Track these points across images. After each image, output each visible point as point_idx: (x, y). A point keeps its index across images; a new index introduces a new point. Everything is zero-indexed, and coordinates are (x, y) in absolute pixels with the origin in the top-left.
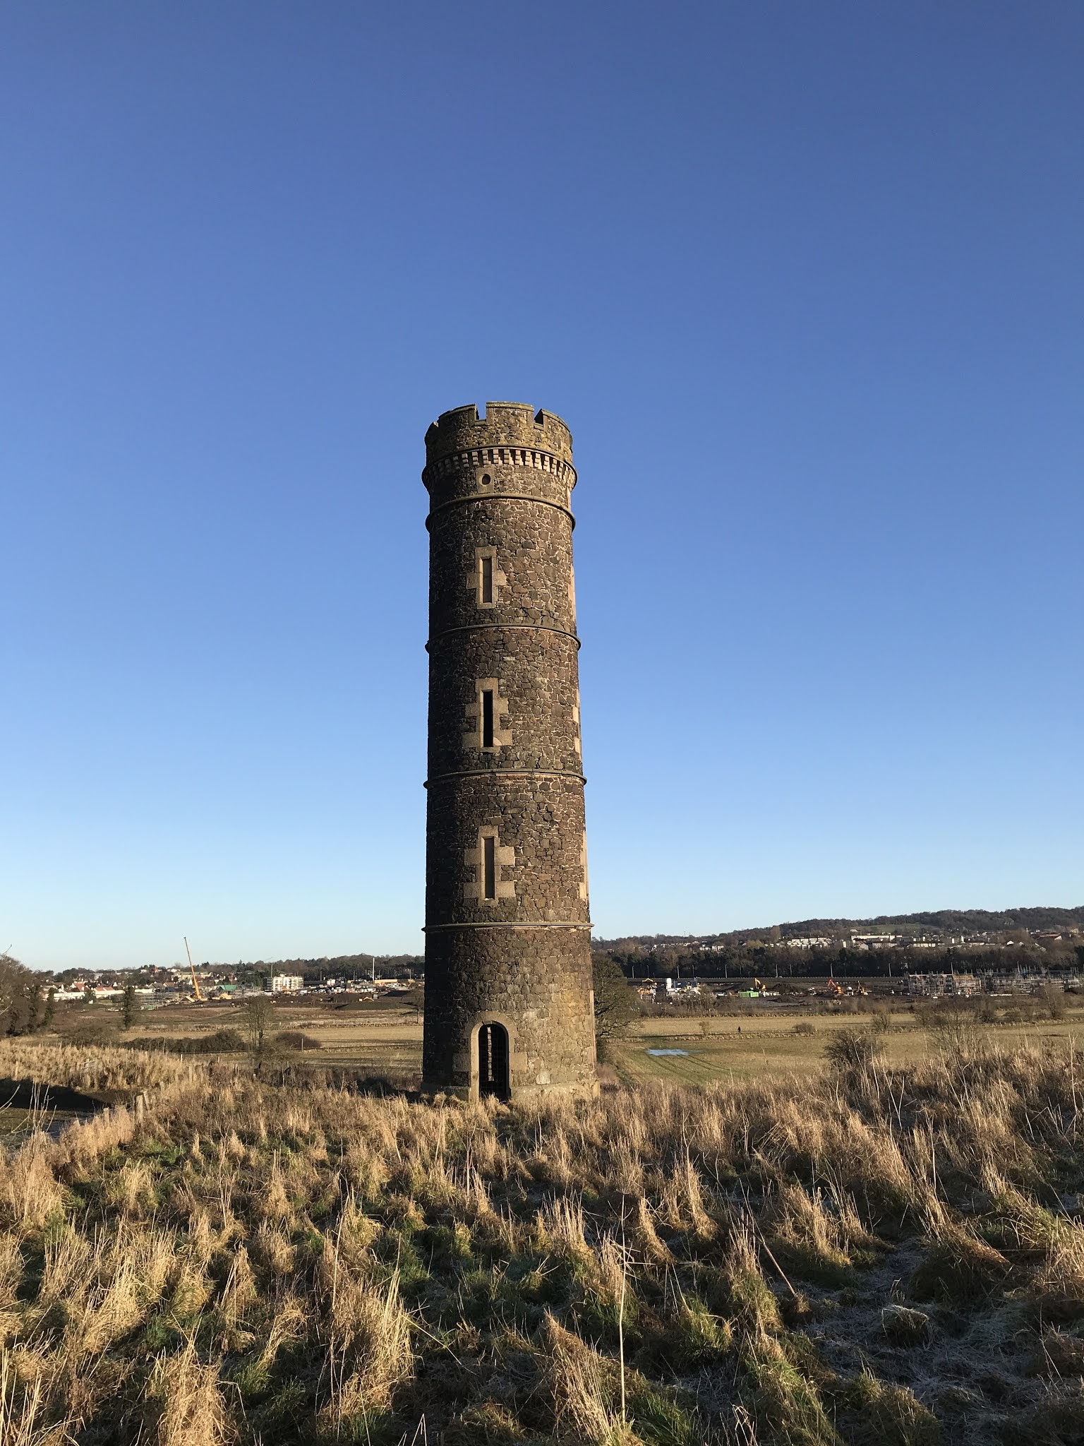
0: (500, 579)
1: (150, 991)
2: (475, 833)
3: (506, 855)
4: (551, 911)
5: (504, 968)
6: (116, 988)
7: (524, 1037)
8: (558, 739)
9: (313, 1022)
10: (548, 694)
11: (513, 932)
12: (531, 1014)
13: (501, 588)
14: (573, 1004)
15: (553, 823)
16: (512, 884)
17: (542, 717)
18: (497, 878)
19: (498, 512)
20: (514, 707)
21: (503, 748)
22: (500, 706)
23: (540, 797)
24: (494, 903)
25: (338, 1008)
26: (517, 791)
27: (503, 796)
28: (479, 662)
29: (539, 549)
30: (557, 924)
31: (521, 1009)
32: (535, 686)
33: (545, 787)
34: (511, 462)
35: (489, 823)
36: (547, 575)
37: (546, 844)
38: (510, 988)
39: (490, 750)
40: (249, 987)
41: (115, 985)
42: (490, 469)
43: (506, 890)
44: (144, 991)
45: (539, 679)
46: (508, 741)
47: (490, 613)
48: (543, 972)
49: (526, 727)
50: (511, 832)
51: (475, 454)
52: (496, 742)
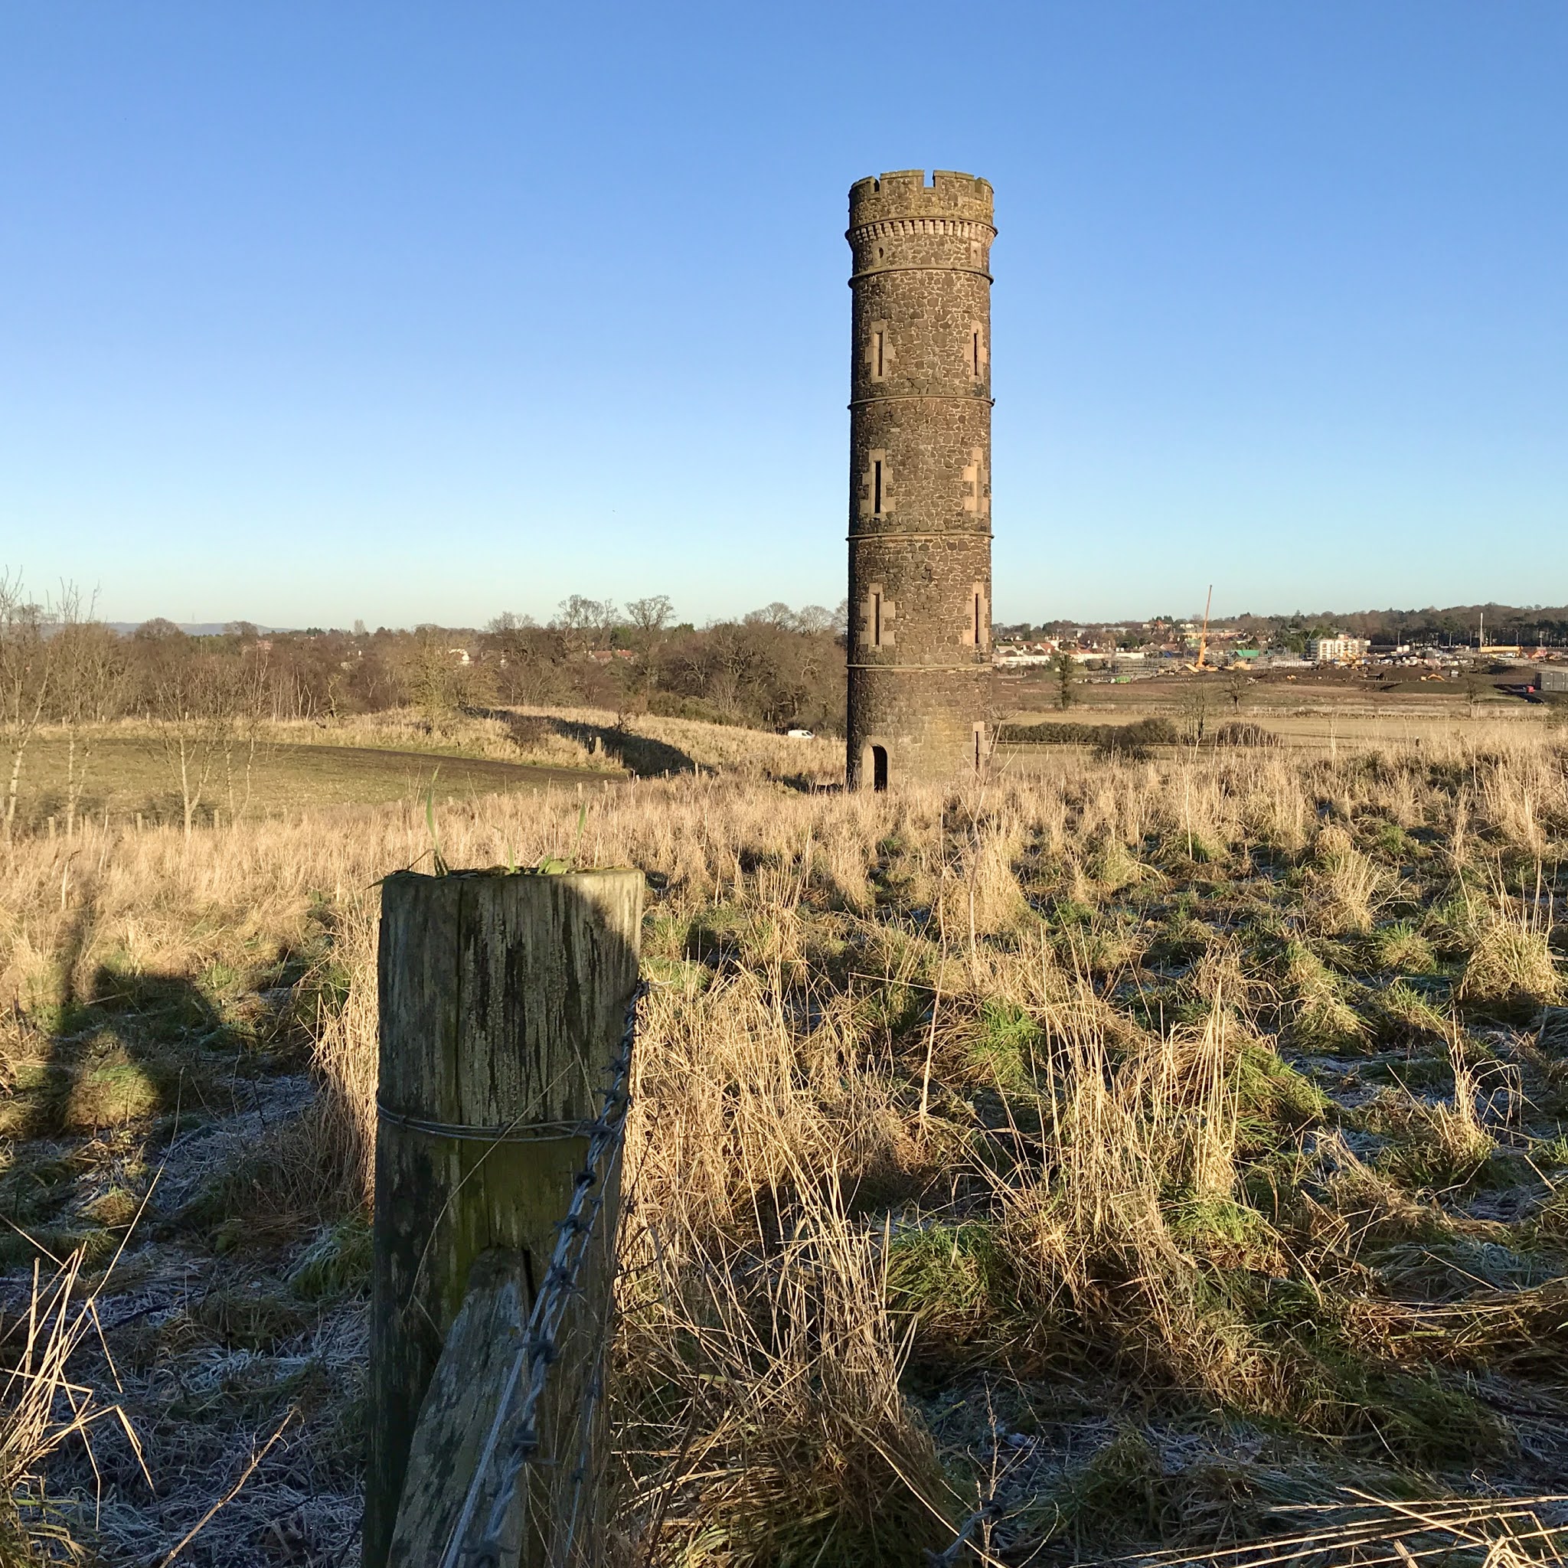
0: (890, 353)
1: (1141, 656)
2: (867, 589)
3: (889, 609)
4: (927, 656)
5: (885, 702)
6: (1094, 651)
7: (900, 760)
8: (940, 502)
9: (1315, 708)
10: (931, 461)
11: (892, 674)
12: (906, 740)
13: (890, 361)
14: (948, 732)
15: (931, 580)
16: (892, 634)
17: (925, 483)
18: (882, 628)
19: (889, 287)
20: (898, 476)
21: (889, 514)
22: (887, 475)
23: (919, 556)
24: (879, 649)
25: (1386, 688)
26: (899, 552)
27: (887, 557)
28: (871, 433)
29: (928, 318)
30: (932, 668)
31: (897, 735)
32: (918, 453)
33: (924, 548)
34: (902, 233)
35: (876, 581)
36: (936, 342)
37: (923, 598)
38: (889, 719)
39: (878, 516)
40: (1280, 653)
41: (1095, 646)
42: (883, 243)
43: (888, 638)
44: (1133, 656)
45: (921, 447)
46: (892, 508)
47: (880, 387)
48: (917, 706)
49: (908, 493)
50: (893, 588)
51: (870, 228)
52: (883, 508)
